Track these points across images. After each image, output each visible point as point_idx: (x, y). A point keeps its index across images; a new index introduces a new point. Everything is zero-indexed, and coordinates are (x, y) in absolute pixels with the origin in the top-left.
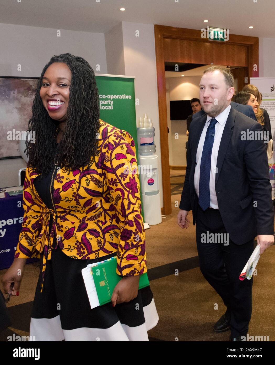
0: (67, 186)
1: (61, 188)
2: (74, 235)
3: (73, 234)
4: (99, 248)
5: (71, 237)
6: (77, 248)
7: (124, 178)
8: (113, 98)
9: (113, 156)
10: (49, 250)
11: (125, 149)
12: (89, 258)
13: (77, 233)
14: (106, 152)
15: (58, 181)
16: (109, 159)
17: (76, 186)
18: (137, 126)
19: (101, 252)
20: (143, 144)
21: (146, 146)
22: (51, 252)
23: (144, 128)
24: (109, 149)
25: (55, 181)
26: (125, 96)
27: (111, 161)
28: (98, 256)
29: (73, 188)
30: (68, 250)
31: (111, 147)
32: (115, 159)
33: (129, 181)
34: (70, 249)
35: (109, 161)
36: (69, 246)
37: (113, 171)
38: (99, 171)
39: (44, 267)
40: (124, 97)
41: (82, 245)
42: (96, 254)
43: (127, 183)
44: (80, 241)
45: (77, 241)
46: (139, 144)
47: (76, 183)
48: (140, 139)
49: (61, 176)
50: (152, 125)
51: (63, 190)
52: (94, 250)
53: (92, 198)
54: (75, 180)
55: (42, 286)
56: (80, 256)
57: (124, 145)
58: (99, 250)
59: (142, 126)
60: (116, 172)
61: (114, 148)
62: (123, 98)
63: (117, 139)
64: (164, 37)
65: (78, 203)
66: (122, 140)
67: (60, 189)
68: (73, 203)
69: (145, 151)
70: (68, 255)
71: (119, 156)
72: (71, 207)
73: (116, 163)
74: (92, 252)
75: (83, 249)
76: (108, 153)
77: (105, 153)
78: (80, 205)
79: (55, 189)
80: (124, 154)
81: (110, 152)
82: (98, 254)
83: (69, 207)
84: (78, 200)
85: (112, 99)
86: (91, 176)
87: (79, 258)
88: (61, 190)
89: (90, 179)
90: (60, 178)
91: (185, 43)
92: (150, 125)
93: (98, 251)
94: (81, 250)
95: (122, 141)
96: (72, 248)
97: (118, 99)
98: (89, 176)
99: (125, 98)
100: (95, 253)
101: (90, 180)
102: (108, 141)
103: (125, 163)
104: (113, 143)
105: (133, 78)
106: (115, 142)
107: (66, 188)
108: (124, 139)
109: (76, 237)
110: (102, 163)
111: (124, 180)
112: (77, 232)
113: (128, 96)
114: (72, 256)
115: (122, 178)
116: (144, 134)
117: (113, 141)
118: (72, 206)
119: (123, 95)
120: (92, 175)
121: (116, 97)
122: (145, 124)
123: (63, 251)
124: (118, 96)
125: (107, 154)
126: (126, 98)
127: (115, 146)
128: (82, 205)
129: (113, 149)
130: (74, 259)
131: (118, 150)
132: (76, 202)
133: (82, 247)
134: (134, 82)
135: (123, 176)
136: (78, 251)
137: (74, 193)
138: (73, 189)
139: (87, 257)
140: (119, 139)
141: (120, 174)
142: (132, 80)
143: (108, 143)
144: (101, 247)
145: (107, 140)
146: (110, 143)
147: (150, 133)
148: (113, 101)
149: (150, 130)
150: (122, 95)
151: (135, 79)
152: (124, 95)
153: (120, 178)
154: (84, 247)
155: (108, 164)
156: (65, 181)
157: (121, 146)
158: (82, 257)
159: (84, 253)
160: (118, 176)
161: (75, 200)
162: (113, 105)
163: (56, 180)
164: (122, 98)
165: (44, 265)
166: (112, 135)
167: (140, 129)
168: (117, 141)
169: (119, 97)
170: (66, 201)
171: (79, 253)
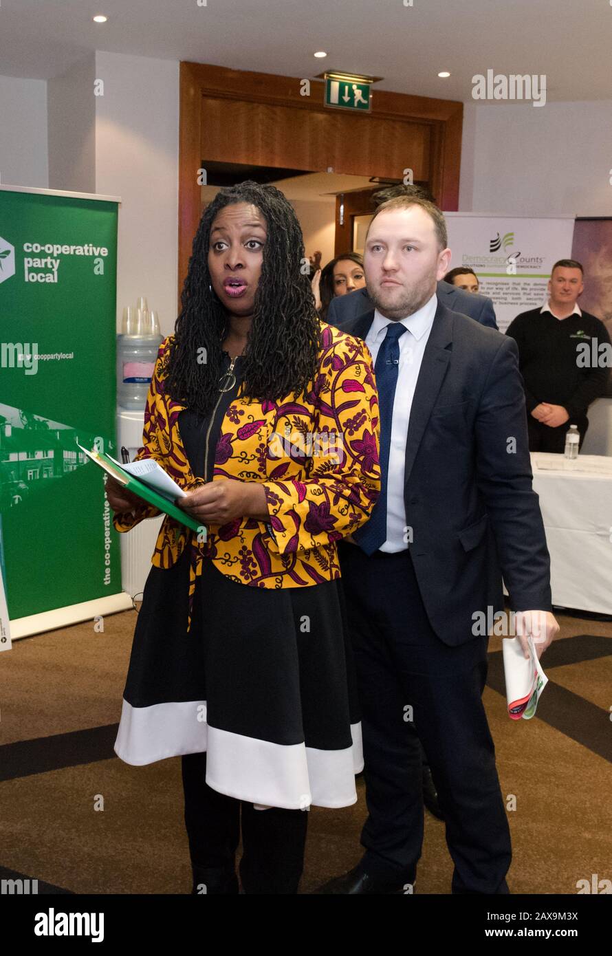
0: (248, 431)
1: (235, 433)
2: (240, 533)
3: (238, 531)
4: (285, 569)
5: (233, 537)
6: (242, 562)
7: (351, 430)
8: (59, 252)
9: (339, 384)
10: (198, 557)
11: (364, 374)
12: (263, 584)
13: (245, 531)
14: (327, 373)
15: (232, 420)
16: (330, 387)
17: (268, 431)
18: (119, 331)
19: (287, 577)
20: (132, 380)
21: (138, 384)
22: (201, 560)
23: (135, 337)
24: (333, 367)
25: (226, 419)
26: (91, 249)
27: (334, 391)
28: (280, 585)
29: (261, 434)
30: (224, 561)
31: (339, 365)
32: (341, 389)
33: (361, 438)
34: (228, 561)
35: (330, 392)
36: (227, 556)
37: (334, 412)
38: (311, 408)
39: (192, 587)
40: (88, 251)
41: (252, 556)
42: (278, 581)
43: (357, 441)
44: (250, 548)
45: (244, 548)
46: (120, 380)
47: (269, 425)
48: (124, 365)
49: (238, 409)
50: (159, 329)
51: (238, 438)
52: (274, 571)
53: (289, 463)
54: (265, 421)
55: (190, 620)
56: (247, 578)
57: (362, 366)
58: (284, 573)
59: (130, 332)
60: (338, 414)
61: (345, 368)
62: (87, 254)
63: (350, 351)
64: (204, 95)
65: (263, 467)
66: (359, 355)
67: (233, 434)
68: (254, 466)
69: (136, 398)
70: (224, 573)
71: (350, 386)
72: (247, 475)
73: (342, 397)
74: (271, 575)
75: (254, 565)
76: (331, 375)
77: (325, 375)
78: (265, 473)
79: (224, 433)
80: (361, 383)
81: (335, 373)
82: (281, 582)
83: (241, 474)
84: (265, 461)
85: (58, 254)
86: (295, 417)
87: (245, 582)
88: (235, 436)
89: (293, 422)
90: (235, 413)
91: (261, 112)
92: (153, 327)
93: (281, 574)
94: (250, 567)
95: (359, 358)
96: (232, 559)
97: (71, 255)
98: (291, 417)
99: (91, 254)
100: (275, 578)
101: (293, 424)
102: (333, 352)
103: (360, 401)
104: (343, 357)
105: (117, 201)
106: (347, 357)
107: (244, 433)
108: (362, 355)
109: (242, 539)
110: (317, 394)
111: (351, 433)
112: (244, 528)
113: (99, 249)
114: (231, 576)
115: (348, 430)
116: (136, 352)
117: (344, 353)
118: (249, 473)
119: (86, 245)
120: (297, 416)
121: (67, 250)
122: (139, 325)
123: (213, 561)
124: (74, 247)
125: (327, 377)
126: (93, 253)
127: (345, 364)
128: (268, 474)
129: (341, 370)
130: (234, 581)
131: (350, 374)
132: (260, 465)
133: (251, 560)
134: (117, 212)
135: (350, 427)
136: (243, 567)
137: (262, 445)
138: (260, 436)
139: (259, 583)
140: (354, 352)
141: (345, 421)
142: (112, 207)
143: (333, 355)
144: (288, 567)
145: (332, 350)
146: (336, 356)
147: (150, 352)
148: (58, 261)
149: (152, 341)
150: (83, 246)
151: (120, 203)
152: (88, 246)
153: (344, 429)
154: (255, 561)
155: (326, 398)
156: (244, 421)
157: (357, 365)
158: (250, 580)
159: (255, 573)
160: (340, 425)
161: (259, 460)
162: (58, 270)
163: (228, 416)
164: (83, 254)
165: (192, 583)
166: (341, 341)
167: (126, 337)
168: (351, 355)
169: (75, 250)
170: (241, 460)
171: (245, 572)
